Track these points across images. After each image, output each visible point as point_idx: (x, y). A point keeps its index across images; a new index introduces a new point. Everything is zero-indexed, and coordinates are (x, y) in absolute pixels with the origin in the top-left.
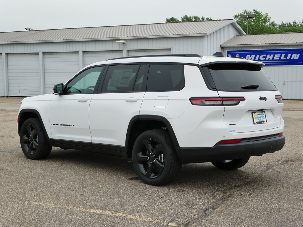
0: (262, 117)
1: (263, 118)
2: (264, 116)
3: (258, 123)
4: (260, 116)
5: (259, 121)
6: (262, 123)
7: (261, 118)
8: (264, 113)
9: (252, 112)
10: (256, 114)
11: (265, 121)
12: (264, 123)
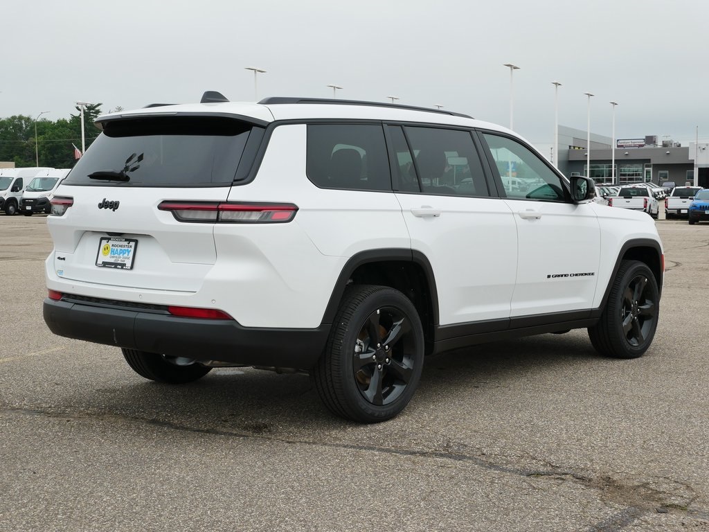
0: (124, 253)
1: (126, 255)
2: (129, 252)
3: (105, 264)
4: (119, 248)
5: (112, 260)
6: (116, 267)
7: (121, 255)
8: (133, 244)
9: (103, 236)
10: (111, 243)
11: (129, 264)
12: (122, 268)
